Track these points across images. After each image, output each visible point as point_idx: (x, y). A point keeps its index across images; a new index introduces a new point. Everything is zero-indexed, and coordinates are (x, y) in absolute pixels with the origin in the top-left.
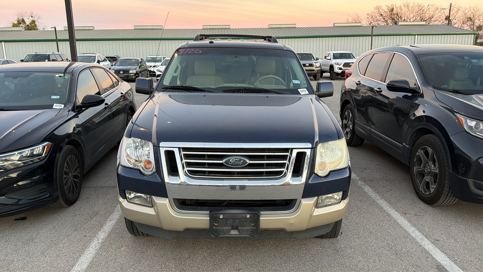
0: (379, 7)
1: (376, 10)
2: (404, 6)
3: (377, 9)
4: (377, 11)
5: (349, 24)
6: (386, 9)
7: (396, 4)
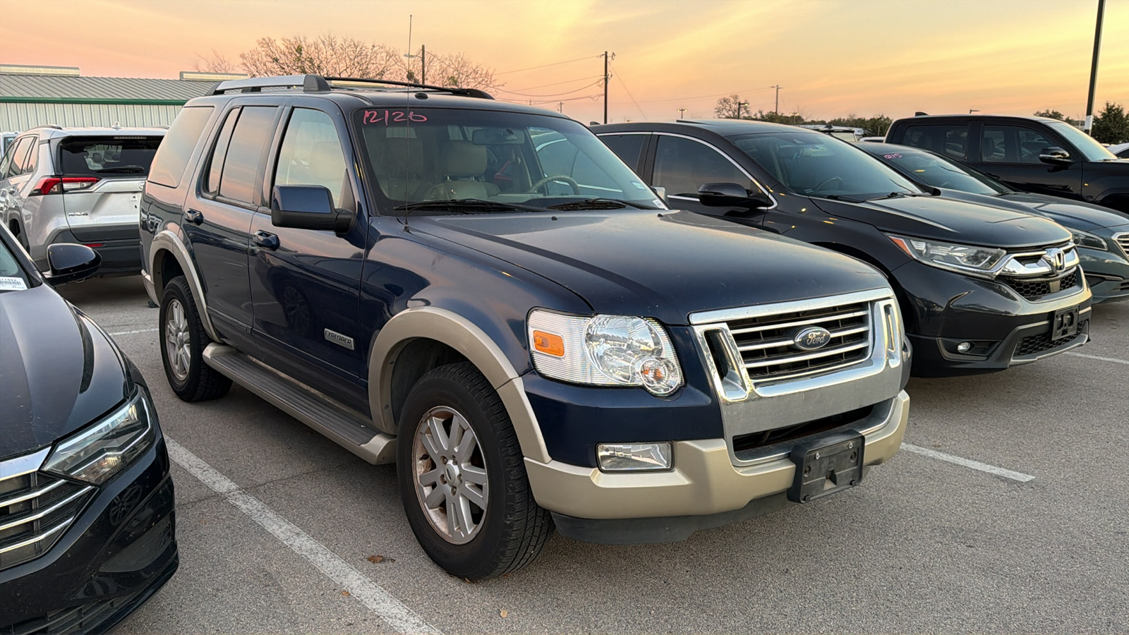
0: (268, 41)
1: (263, 46)
2: (324, 42)
3: (265, 46)
4: (263, 49)
5: (218, 76)
6: (283, 48)
7: (305, 38)
